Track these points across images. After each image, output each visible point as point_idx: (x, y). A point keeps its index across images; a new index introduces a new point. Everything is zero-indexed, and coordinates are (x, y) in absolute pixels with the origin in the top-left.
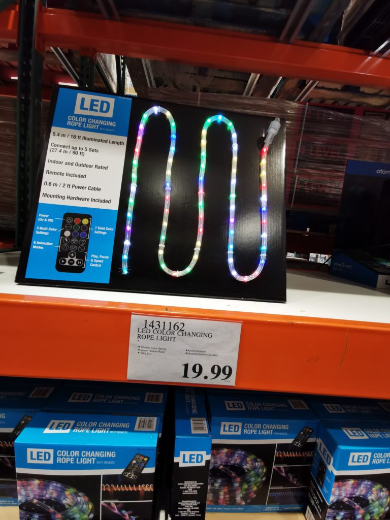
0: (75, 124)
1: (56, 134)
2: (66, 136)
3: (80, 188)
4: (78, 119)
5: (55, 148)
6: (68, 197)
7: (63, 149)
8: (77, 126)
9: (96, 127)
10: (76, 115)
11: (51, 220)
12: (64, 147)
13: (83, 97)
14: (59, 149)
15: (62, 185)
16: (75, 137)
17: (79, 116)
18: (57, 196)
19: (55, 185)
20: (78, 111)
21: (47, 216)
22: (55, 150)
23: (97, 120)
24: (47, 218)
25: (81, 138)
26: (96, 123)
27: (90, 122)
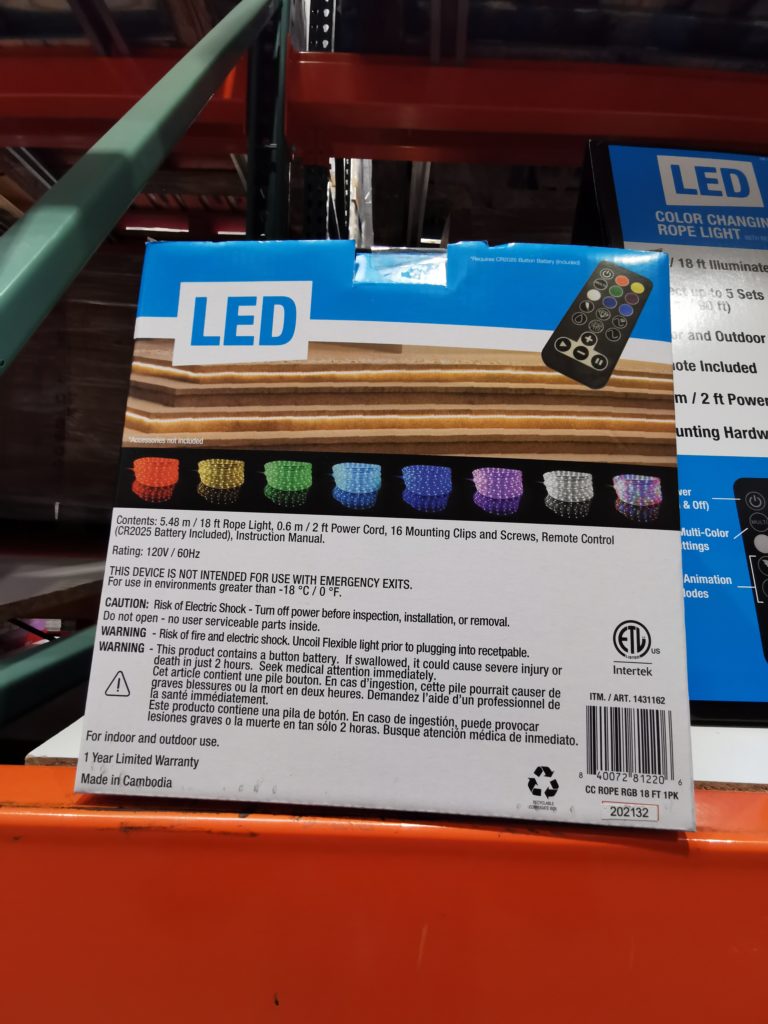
0: (679, 231)
3: (750, 401)
4: (681, 218)
6: (729, 432)
8: (686, 233)
9: (733, 233)
10: (673, 209)
11: (702, 505)
13: (675, 163)
15: (700, 399)
16: (689, 263)
17: (681, 210)
19: (681, 397)
21: (687, 491)
23: (730, 217)
24: (690, 499)
25: (707, 265)
26: (729, 223)
27: (715, 223)
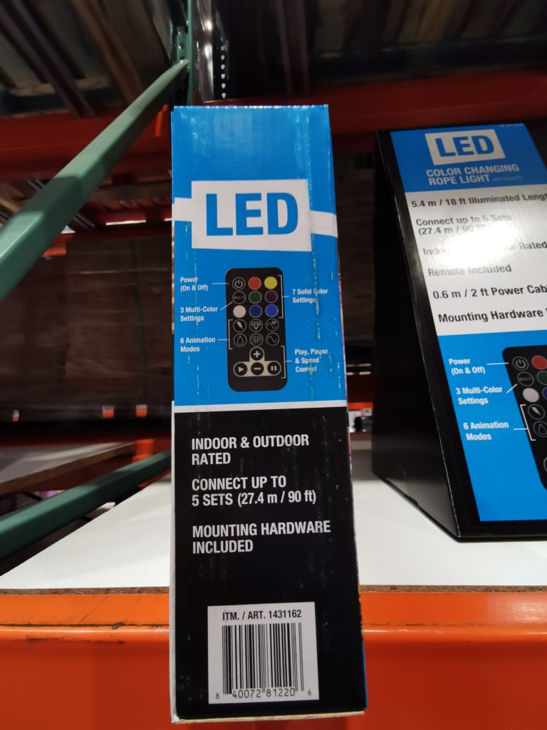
0: (445, 181)
1: (418, 204)
2: (438, 203)
3: (509, 292)
4: (445, 172)
5: (426, 227)
6: (494, 315)
7: (442, 227)
8: (449, 183)
9: (485, 178)
10: (439, 167)
11: (479, 370)
12: (441, 222)
13: (438, 138)
14: (434, 227)
15: (470, 294)
16: (454, 202)
17: (444, 167)
18: (469, 317)
19: (456, 294)
20: (437, 159)
21: (467, 361)
22: (428, 230)
23: (482, 168)
24: (470, 366)
25: (467, 201)
26: (481, 172)
27: (470, 173)
